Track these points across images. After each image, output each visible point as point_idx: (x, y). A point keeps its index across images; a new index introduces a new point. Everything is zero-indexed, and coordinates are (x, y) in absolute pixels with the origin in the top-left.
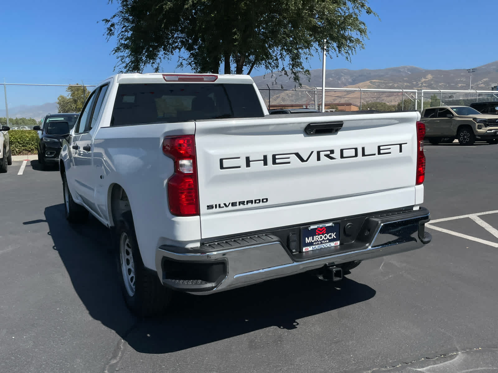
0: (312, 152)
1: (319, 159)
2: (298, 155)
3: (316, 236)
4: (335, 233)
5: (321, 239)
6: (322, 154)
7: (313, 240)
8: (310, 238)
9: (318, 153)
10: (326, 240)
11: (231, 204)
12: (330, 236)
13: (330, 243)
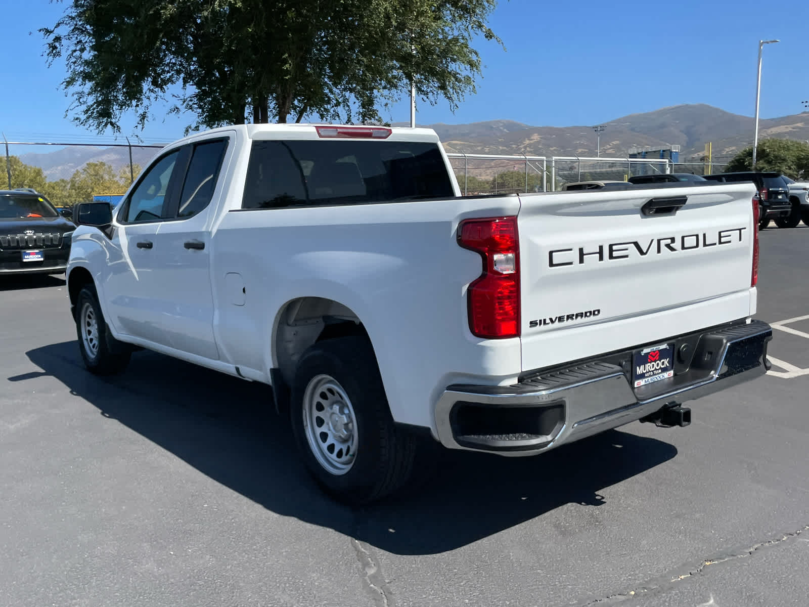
0: (652, 241)
1: (659, 251)
2: (636, 244)
3: (648, 364)
4: (668, 359)
5: (653, 368)
6: (663, 243)
7: (645, 370)
8: (641, 366)
9: (659, 241)
10: (658, 369)
11: (557, 320)
12: (663, 363)
13: (663, 374)
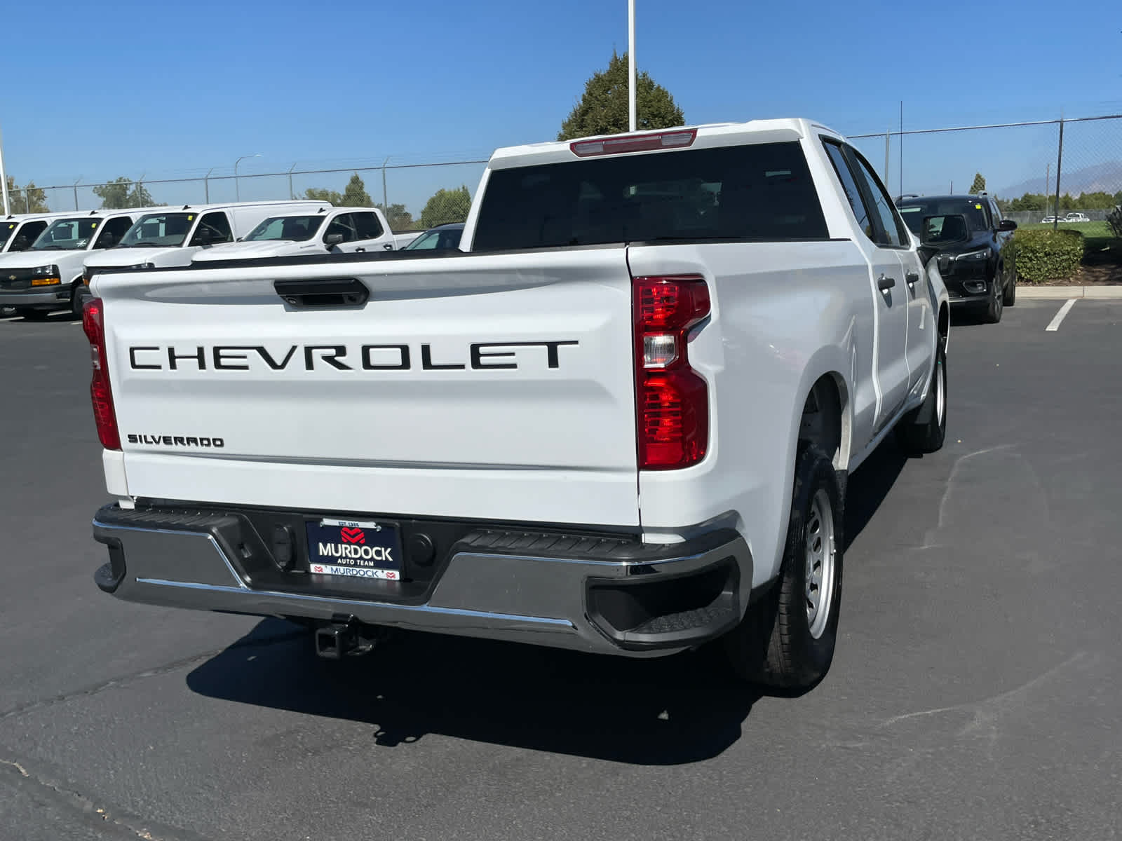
0: (294, 348)
1: (310, 365)
4: (389, 550)
6: (317, 354)
7: (337, 552)
8: (329, 545)
9: (308, 351)
10: (368, 560)
12: (378, 553)
13: (375, 571)
